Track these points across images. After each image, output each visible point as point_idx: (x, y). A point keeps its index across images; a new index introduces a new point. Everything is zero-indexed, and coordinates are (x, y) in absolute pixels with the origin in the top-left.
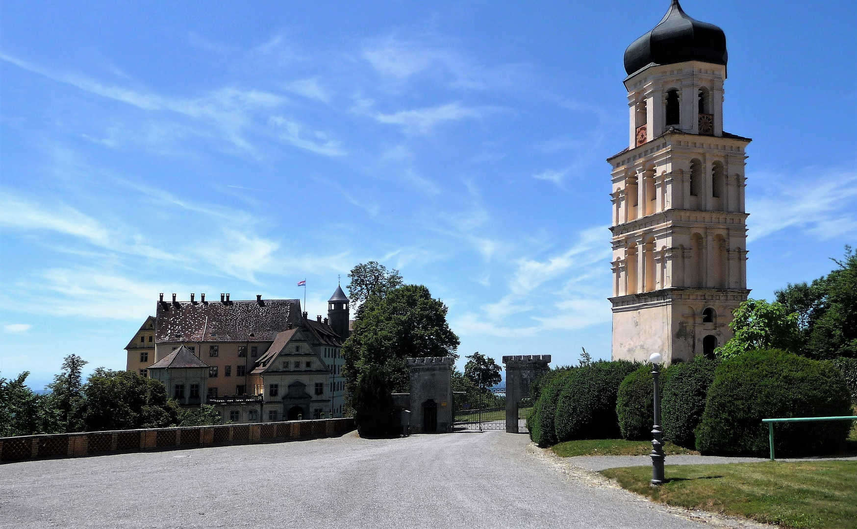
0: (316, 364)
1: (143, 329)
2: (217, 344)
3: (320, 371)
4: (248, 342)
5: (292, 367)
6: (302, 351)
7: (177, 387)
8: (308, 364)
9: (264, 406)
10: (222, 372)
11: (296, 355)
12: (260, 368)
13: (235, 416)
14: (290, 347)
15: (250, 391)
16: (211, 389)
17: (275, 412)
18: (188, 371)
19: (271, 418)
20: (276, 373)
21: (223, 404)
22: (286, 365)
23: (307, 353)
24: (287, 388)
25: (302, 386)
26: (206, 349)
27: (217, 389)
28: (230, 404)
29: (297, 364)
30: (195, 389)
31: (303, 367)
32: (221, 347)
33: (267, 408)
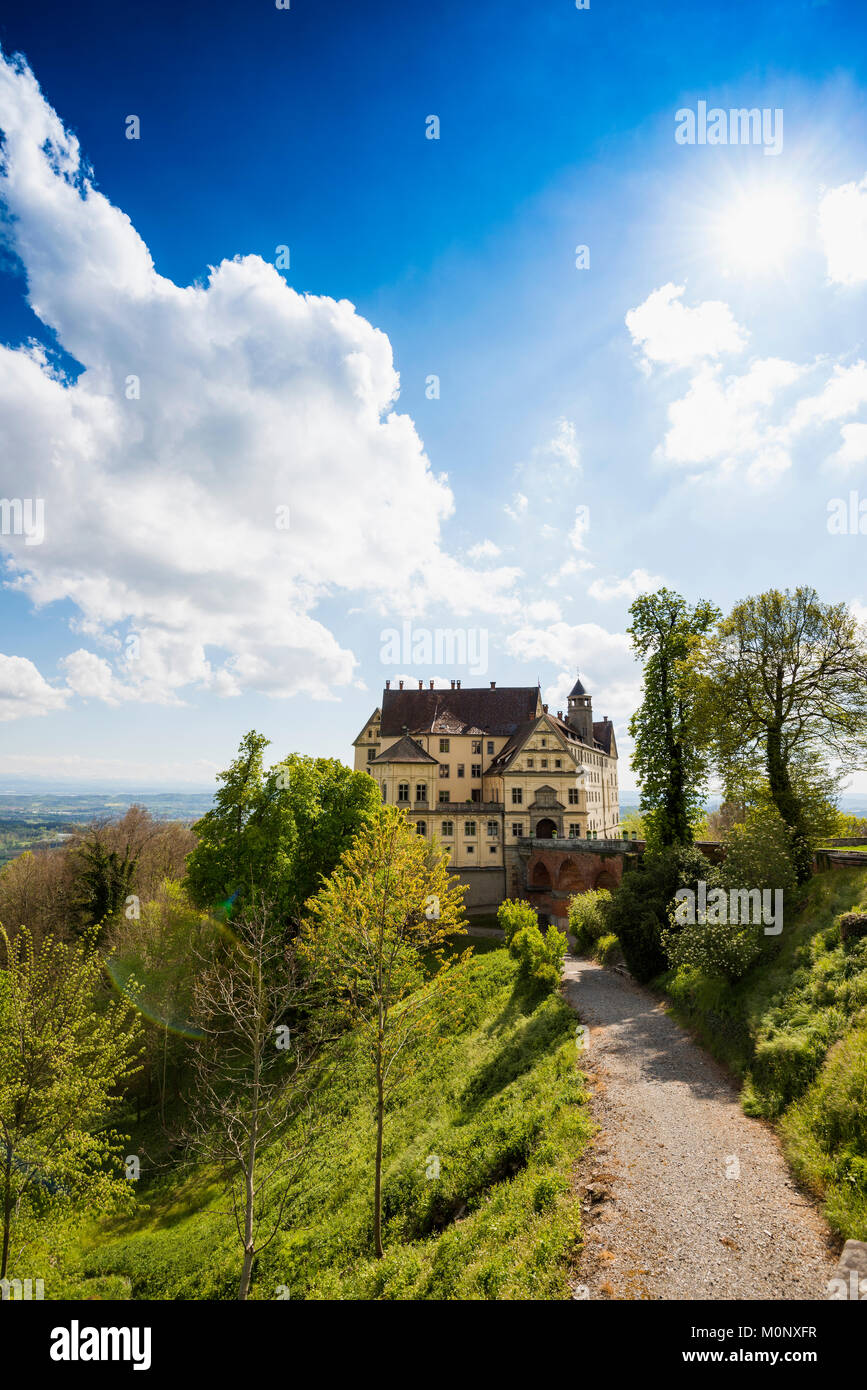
0: (567, 766)
1: (370, 723)
2: (448, 738)
3: (573, 772)
4: (483, 736)
5: (538, 767)
6: (549, 746)
7: (401, 787)
8: (558, 763)
9: (507, 817)
10: (453, 771)
11: (541, 751)
12: (499, 767)
13: (470, 829)
14: (534, 740)
15: (488, 797)
16: (441, 793)
17: (520, 825)
18: (413, 767)
19: (515, 833)
20: (519, 773)
21: (456, 812)
22: (531, 763)
23: (556, 747)
24: (533, 794)
25: (553, 791)
26: (435, 742)
27: (448, 793)
28: (464, 812)
29: (544, 763)
30: (422, 791)
31: (552, 767)
32: (453, 741)
33: (510, 820)
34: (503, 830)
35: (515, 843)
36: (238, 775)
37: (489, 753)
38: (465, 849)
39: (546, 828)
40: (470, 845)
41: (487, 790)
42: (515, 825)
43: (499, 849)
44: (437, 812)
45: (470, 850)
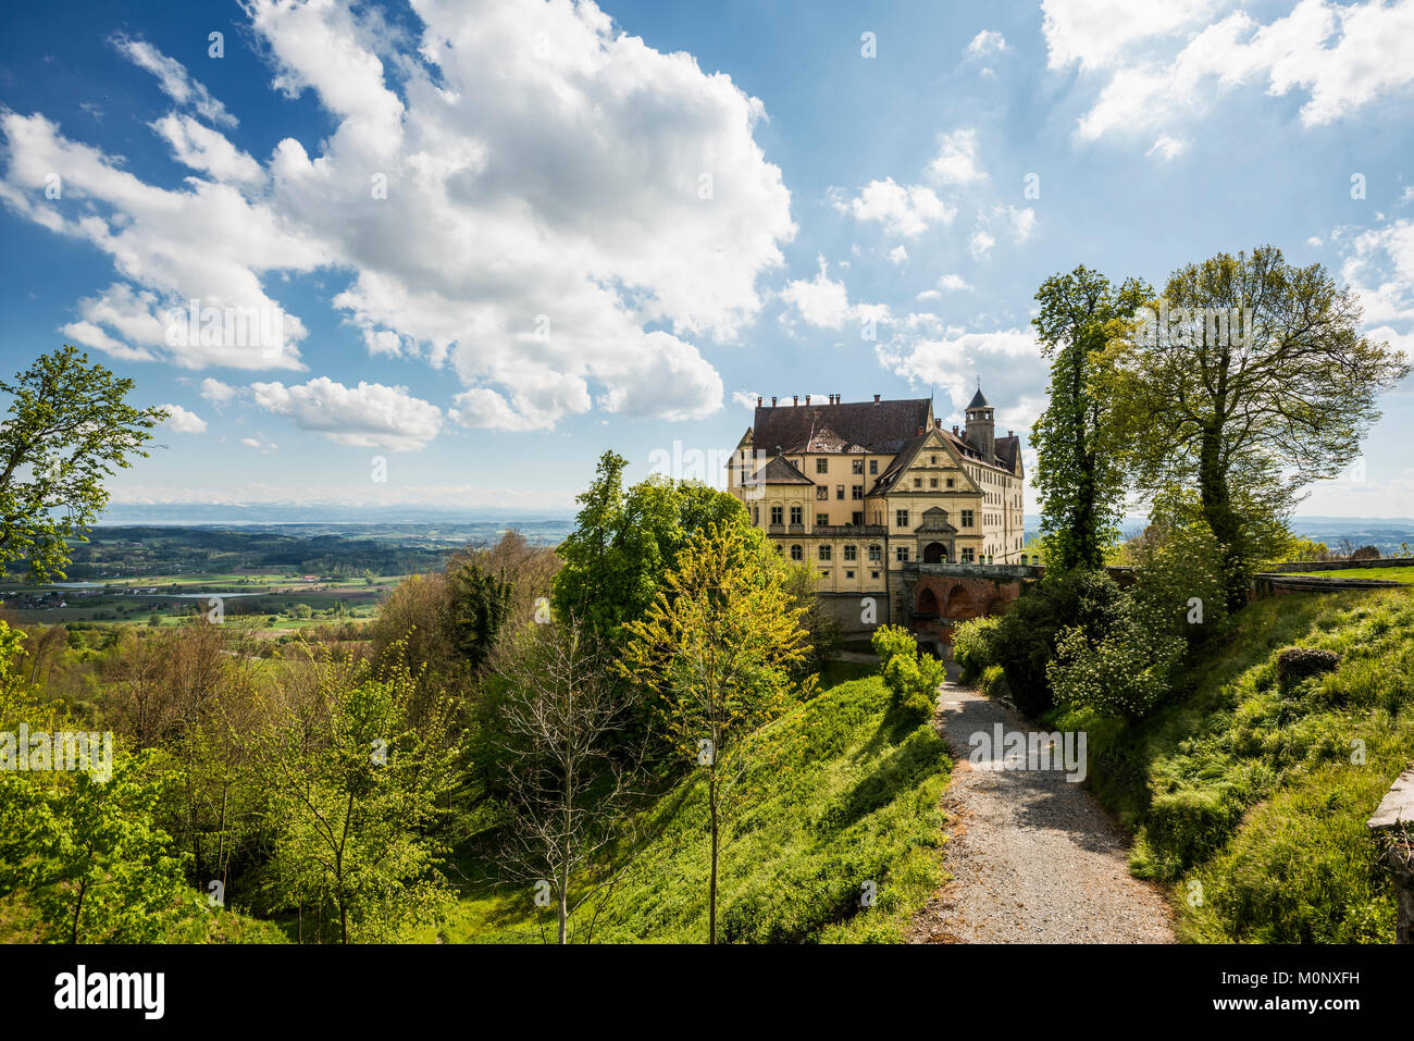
0: (961, 484)
1: (744, 444)
2: (825, 457)
3: (968, 492)
4: (865, 454)
5: (927, 487)
6: (940, 464)
7: (774, 510)
8: (950, 483)
9: (890, 541)
10: (832, 493)
11: (931, 469)
12: (883, 487)
13: (850, 553)
14: (923, 458)
15: (870, 520)
16: (819, 516)
17: (906, 550)
18: (787, 487)
19: (899, 558)
20: (905, 494)
21: (834, 536)
22: (918, 482)
23: (948, 465)
24: (921, 517)
25: (944, 514)
26: (811, 462)
27: (826, 516)
28: (843, 536)
29: (934, 482)
30: (797, 515)
31: (943, 487)
32: (831, 460)
33: (894, 544)
34: (887, 553)
35: (900, 568)
36: (598, 497)
37: (872, 473)
38: (845, 574)
39: (935, 552)
40: (850, 570)
41: (869, 513)
42: (899, 550)
43: (881, 574)
44: (814, 536)
45: (850, 575)
